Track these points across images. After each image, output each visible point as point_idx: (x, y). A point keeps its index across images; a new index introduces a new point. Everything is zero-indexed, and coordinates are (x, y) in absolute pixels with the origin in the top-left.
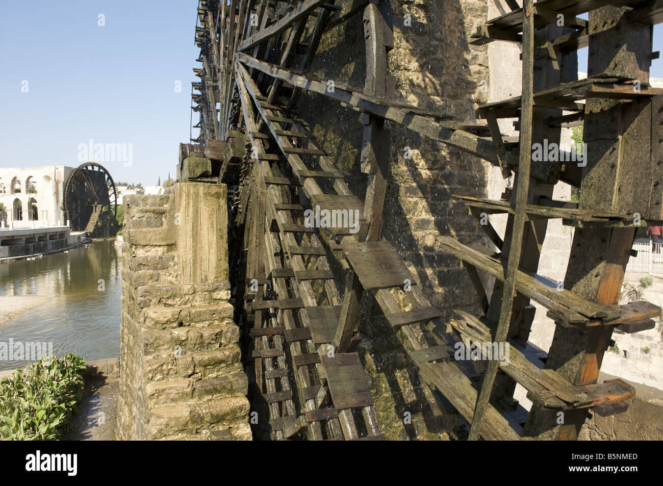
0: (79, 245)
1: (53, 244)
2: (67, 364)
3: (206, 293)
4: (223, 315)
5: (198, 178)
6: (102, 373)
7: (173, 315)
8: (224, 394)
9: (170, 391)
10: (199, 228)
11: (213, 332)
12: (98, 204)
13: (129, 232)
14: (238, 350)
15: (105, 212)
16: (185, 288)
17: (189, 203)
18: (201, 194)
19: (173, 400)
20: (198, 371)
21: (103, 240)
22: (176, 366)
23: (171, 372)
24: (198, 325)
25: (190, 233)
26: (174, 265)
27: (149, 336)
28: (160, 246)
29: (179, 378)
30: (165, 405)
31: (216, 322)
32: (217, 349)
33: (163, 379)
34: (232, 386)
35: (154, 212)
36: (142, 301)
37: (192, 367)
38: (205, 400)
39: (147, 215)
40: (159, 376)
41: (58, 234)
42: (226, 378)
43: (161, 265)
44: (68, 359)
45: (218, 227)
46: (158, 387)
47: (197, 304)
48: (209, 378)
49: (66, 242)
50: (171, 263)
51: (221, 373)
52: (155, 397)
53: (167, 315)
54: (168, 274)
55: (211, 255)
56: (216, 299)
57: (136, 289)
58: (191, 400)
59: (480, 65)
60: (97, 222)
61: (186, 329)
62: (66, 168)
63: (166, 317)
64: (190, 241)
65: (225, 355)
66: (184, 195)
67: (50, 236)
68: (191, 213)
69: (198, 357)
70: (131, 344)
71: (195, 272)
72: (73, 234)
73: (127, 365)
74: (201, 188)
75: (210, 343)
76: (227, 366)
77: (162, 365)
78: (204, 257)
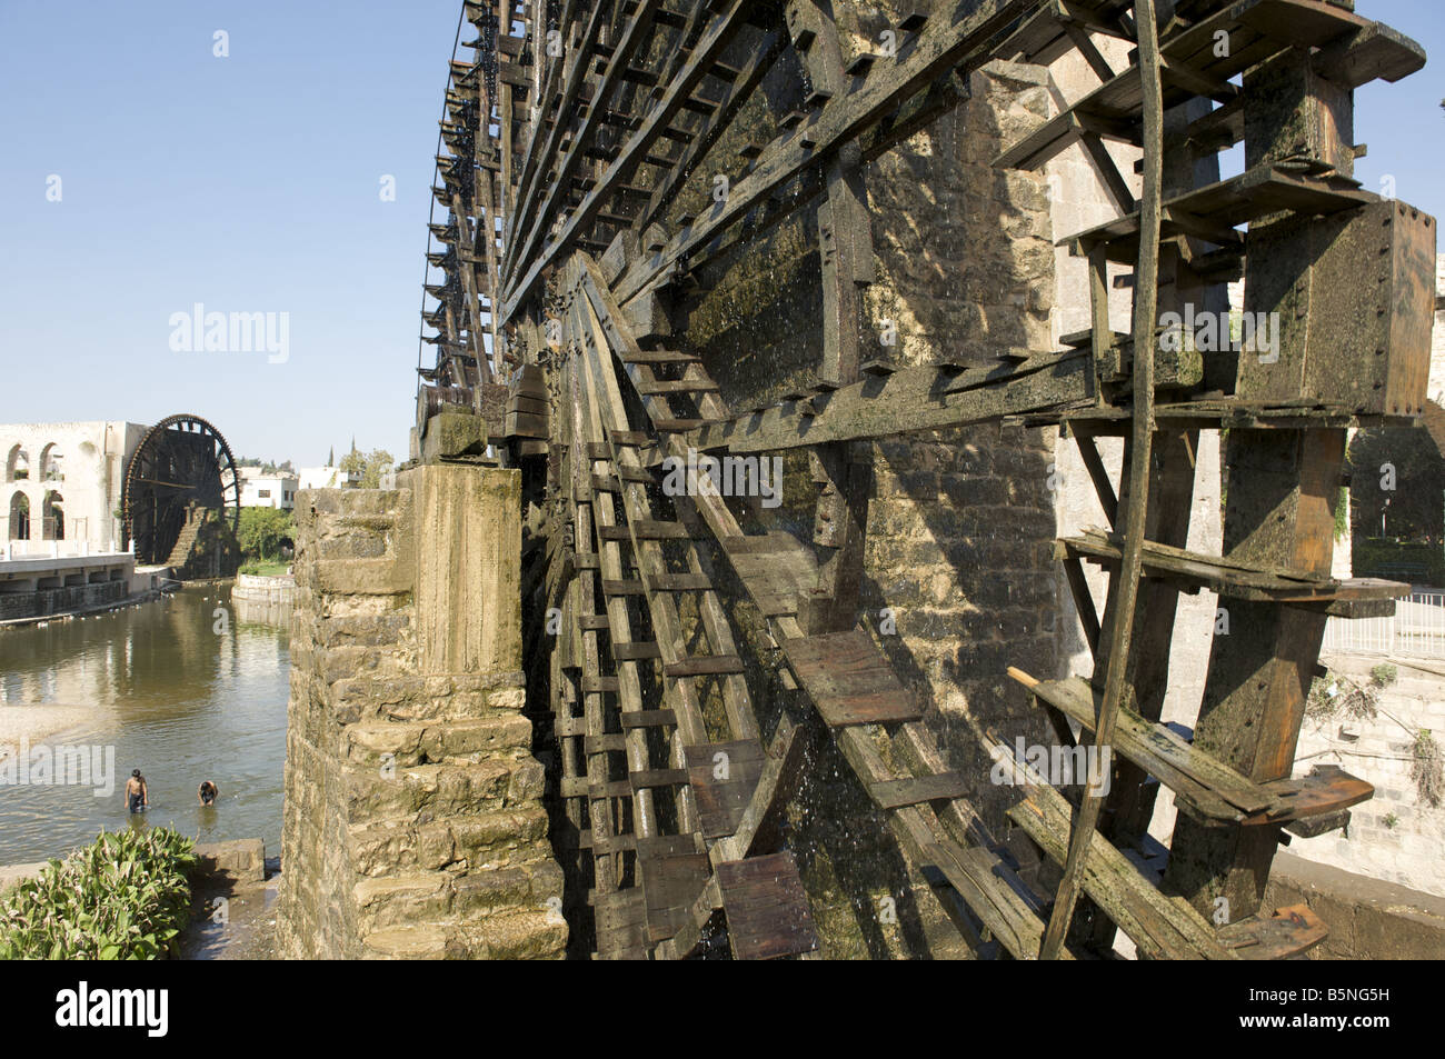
0: (152, 595)
1: (97, 592)
2: (155, 850)
3: (476, 694)
4: (512, 739)
5: (460, 455)
6: (225, 871)
7: (409, 739)
8: (514, 906)
9: (405, 898)
10: (464, 559)
11: (490, 776)
12: (198, 505)
13: (316, 566)
14: (542, 813)
15: (211, 524)
16: (433, 684)
17: (443, 508)
18: (469, 488)
19: (409, 917)
20: (459, 857)
21: (205, 584)
22: (414, 845)
23: (406, 859)
24: (458, 761)
25: (444, 570)
26: (410, 636)
27: (360, 784)
28: (379, 595)
29: (421, 872)
30: (392, 927)
31: (496, 756)
32: (498, 812)
33: (388, 872)
34: (530, 888)
35: (367, 524)
36: (343, 710)
37: (449, 847)
38: (475, 917)
39: (353, 531)
40: (380, 868)
41: (109, 570)
42: (518, 871)
43: (381, 635)
44: (158, 838)
45: (503, 559)
46: (379, 890)
47: (456, 717)
48: (483, 872)
49: (126, 589)
50: (405, 632)
51: (506, 861)
52: (373, 911)
53: (395, 739)
54: (396, 654)
55: (486, 615)
56: (495, 707)
57: (330, 684)
58: (446, 918)
59: (1036, 237)
60: (194, 545)
61: (435, 769)
62: (130, 426)
63: (393, 744)
64: (444, 587)
65: (515, 822)
66: (435, 491)
67: (92, 575)
68: (447, 529)
69: (460, 828)
70: (314, 801)
71: (453, 650)
72: (140, 570)
73: (300, 846)
74: (470, 476)
75: (484, 799)
76: (521, 846)
77: (388, 844)
78: (473, 619)
